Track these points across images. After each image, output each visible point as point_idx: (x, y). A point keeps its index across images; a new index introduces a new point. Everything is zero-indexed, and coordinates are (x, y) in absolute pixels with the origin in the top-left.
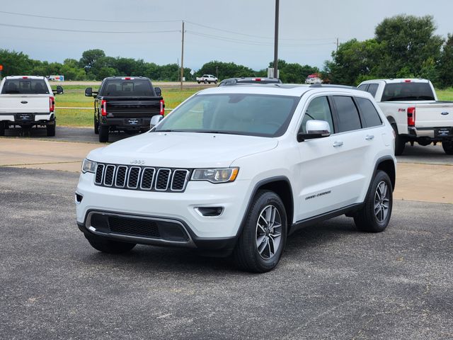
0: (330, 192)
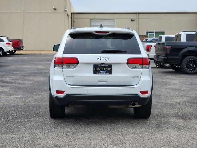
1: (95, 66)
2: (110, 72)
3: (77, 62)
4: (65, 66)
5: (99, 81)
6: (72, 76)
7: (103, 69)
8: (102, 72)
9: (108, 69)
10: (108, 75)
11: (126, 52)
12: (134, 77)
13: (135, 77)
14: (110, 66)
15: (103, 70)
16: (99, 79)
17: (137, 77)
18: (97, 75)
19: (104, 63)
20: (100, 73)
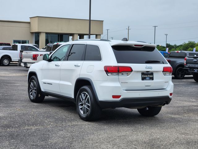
0: (52, 84)
3: (131, 70)
4: (121, 74)
5: (146, 86)
6: (126, 83)
7: (148, 76)
8: (147, 78)
9: (151, 76)
10: (151, 81)
11: (160, 62)
14: (152, 74)
18: (144, 81)
20: (146, 79)
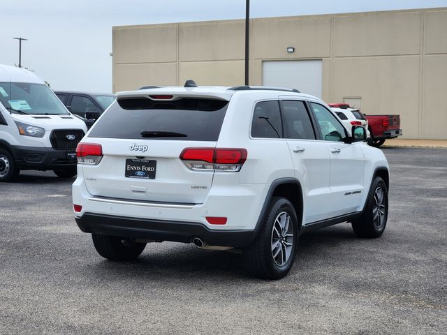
1: (129, 162)
2: (152, 175)
3: (99, 153)
5: (134, 191)
6: (94, 180)
7: (141, 169)
8: (139, 173)
9: (149, 169)
10: (148, 181)
11: (186, 136)
12: (195, 187)
13: (198, 187)
14: (152, 163)
15: (141, 171)
16: (132, 187)
17: (203, 188)
18: (131, 179)
19: (142, 158)
20: (135, 175)
